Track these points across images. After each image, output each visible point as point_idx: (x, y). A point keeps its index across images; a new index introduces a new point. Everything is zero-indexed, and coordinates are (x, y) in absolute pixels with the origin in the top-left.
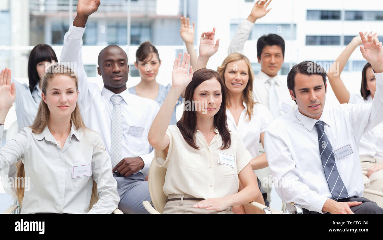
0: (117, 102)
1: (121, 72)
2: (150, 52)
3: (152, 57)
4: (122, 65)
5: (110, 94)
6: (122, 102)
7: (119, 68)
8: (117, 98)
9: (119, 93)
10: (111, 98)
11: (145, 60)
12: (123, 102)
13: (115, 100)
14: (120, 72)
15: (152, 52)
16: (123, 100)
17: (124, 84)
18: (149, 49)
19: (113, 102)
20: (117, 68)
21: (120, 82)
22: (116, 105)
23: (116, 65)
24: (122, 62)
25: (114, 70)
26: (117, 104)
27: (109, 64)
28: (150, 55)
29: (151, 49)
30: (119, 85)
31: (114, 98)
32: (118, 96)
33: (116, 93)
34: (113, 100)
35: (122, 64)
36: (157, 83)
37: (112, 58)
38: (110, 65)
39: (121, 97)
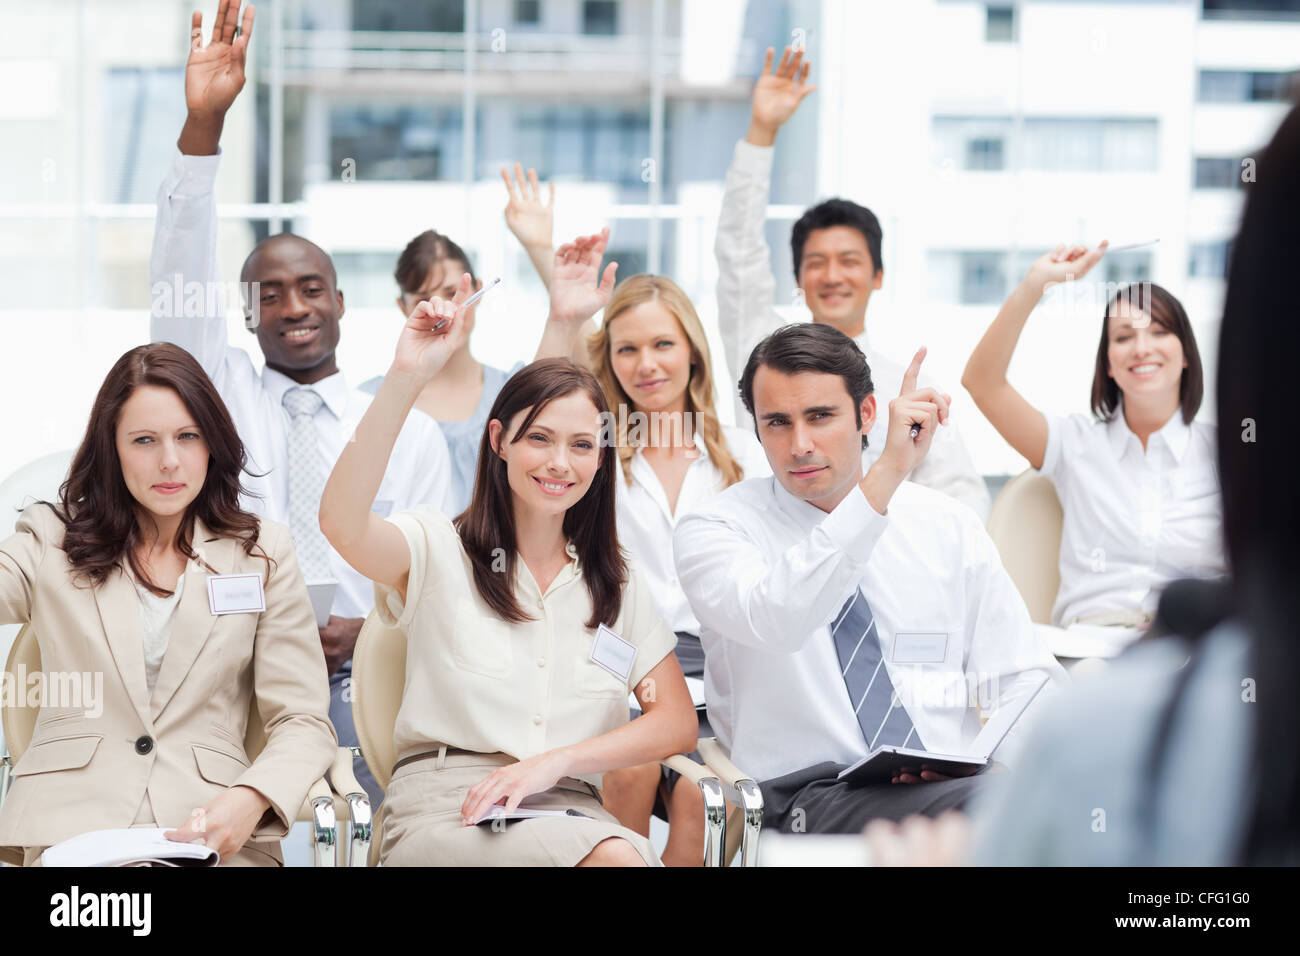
0: (303, 409)
1: (312, 315)
2: (435, 259)
3: (444, 273)
4: (312, 294)
5: (283, 383)
6: (318, 412)
7: (304, 303)
8: (305, 396)
9: (311, 383)
10: (285, 395)
11: (423, 288)
12: (324, 411)
13: (296, 400)
14: (306, 315)
15: (441, 260)
16: (324, 405)
17: (325, 355)
18: (432, 251)
19: (291, 407)
20: (298, 306)
21: (313, 351)
22: (300, 418)
23: (293, 295)
24: (313, 285)
25: (285, 313)
26: (305, 414)
27: (272, 297)
28: (437, 269)
29: (439, 250)
30: (308, 358)
31: (294, 395)
32: (306, 391)
33: (302, 382)
34: (290, 402)
35: (312, 290)
36: (473, 362)
37: (281, 274)
38: (276, 298)
39: (314, 392)
